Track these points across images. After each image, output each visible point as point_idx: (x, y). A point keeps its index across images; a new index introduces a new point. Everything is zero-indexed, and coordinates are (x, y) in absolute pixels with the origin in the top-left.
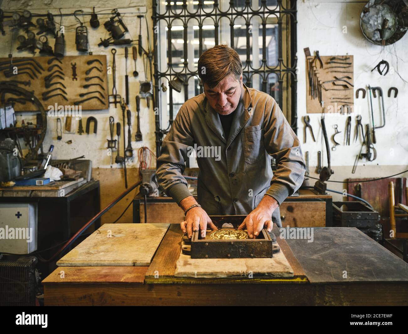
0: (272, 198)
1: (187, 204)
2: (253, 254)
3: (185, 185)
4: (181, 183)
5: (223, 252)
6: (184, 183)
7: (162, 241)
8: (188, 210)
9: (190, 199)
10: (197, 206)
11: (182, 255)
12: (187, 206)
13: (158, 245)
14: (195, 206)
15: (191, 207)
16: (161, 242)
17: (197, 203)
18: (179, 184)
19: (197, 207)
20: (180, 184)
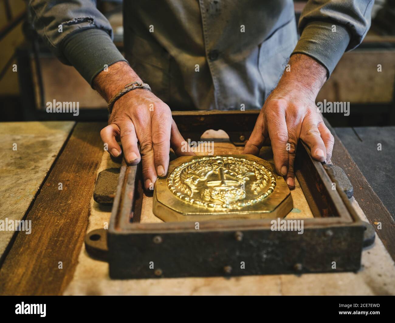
0: (315, 64)
1: (113, 81)
2: (300, 261)
3: (105, 33)
4: (96, 27)
5: (210, 259)
6: (102, 28)
7: (41, 187)
8: (118, 98)
9: (120, 72)
10: (142, 88)
11: (84, 259)
12: (114, 89)
13: (28, 204)
14: (135, 86)
15: (124, 90)
16: (38, 192)
17: (140, 81)
18: (89, 31)
19: (142, 90)
20: (92, 30)
